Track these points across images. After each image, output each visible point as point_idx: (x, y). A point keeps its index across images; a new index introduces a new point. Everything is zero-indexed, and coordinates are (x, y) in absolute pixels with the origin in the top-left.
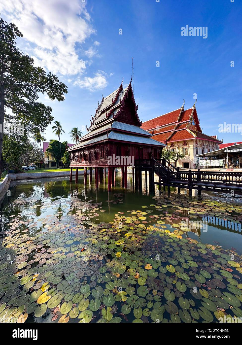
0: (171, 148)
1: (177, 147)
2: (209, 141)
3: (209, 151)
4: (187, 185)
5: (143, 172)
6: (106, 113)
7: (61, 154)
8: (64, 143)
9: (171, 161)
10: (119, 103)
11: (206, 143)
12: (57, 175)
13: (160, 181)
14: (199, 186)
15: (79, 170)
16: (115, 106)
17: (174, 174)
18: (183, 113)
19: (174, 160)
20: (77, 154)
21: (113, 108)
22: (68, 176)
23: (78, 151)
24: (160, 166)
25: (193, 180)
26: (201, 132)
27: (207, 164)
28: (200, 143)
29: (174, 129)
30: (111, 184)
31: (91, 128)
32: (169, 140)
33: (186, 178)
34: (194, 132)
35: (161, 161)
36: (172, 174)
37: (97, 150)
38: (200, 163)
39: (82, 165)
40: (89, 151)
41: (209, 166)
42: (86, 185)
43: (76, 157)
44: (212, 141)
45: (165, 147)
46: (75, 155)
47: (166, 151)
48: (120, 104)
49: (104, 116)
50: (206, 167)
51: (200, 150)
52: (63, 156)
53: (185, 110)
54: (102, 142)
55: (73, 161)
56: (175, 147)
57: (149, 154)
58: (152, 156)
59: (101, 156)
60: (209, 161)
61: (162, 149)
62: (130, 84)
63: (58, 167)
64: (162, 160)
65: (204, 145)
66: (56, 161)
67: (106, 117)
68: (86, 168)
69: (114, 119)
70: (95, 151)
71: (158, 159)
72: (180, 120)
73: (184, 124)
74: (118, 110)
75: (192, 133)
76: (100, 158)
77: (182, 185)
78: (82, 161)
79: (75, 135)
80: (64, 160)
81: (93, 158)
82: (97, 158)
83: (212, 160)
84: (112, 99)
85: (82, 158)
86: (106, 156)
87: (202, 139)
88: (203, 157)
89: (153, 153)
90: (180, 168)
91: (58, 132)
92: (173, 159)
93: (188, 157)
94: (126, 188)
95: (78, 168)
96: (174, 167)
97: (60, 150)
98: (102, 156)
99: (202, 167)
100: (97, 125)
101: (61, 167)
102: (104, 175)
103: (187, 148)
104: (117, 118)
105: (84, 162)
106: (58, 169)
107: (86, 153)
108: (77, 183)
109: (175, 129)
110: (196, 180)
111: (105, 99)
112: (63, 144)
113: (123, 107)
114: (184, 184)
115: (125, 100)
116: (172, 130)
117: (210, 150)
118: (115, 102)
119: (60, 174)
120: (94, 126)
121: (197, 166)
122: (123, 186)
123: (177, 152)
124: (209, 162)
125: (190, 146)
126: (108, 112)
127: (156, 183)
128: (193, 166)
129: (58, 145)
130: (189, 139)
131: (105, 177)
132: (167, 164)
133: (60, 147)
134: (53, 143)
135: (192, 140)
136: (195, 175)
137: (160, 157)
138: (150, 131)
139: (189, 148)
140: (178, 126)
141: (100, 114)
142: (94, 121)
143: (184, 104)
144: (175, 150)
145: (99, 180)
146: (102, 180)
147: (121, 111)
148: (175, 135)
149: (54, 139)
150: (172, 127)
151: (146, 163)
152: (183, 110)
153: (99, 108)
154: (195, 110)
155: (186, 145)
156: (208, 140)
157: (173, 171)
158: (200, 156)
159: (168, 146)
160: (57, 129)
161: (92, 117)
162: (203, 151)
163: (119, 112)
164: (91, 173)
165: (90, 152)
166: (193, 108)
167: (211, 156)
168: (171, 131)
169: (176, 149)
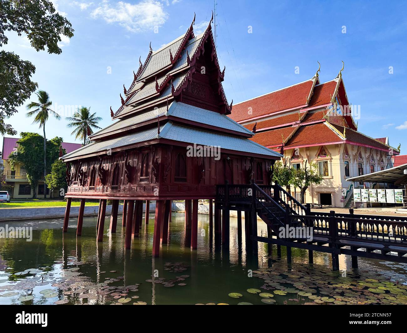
0: (293, 160)
1: (305, 160)
2: (371, 149)
3: (373, 171)
4: (327, 245)
5: (233, 213)
6: (157, 84)
7: (45, 165)
8: (54, 140)
9: (292, 190)
10: (184, 65)
11: (365, 152)
12: (31, 216)
13: (270, 234)
14: (354, 248)
15: (87, 205)
16: (177, 69)
17: (299, 220)
18: (318, 89)
19: (300, 187)
20: (84, 168)
21: (172, 73)
22: (57, 218)
23: (88, 161)
24: (270, 200)
25: (339, 233)
26: (356, 129)
27: (370, 198)
28: (354, 153)
29: (299, 122)
30: (161, 240)
31: (122, 113)
32: (288, 144)
33: (326, 229)
34: (341, 129)
35: (272, 190)
36: (295, 219)
37: (133, 161)
38: (355, 196)
39: (96, 193)
40: (115, 163)
41: (374, 201)
42: (100, 240)
43: (82, 174)
44: (377, 149)
45: (279, 158)
46: (79, 171)
47: (282, 167)
48: (188, 67)
49: (151, 90)
50: (369, 205)
51: (354, 168)
52: (49, 172)
53: (321, 83)
54: (146, 144)
55: (75, 184)
56: (300, 160)
57: (246, 174)
58: (252, 179)
59: (142, 176)
60: (373, 191)
61: (273, 162)
62: (210, 28)
63: (34, 197)
64: (273, 187)
65: (361, 157)
66: (32, 182)
67: (155, 91)
68: (105, 201)
69: (173, 97)
70: (129, 163)
71: (265, 184)
72: (311, 103)
73: (320, 111)
74: (182, 78)
75: (336, 131)
76: (139, 179)
77: (316, 244)
78: (95, 184)
79: (81, 123)
80: (51, 180)
81: (122, 178)
82: (131, 179)
83: (379, 190)
84: (171, 56)
85: (96, 179)
86: (153, 176)
87: (358, 145)
88: (361, 183)
89: (254, 172)
90: (313, 206)
91: (43, 117)
92: (296, 184)
93: (330, 182)
94: (195, 248)
95: (84, 201)
96: (299, 205)
97: (43, 156)
98: (144, 175)
99: (359, 205)
100: (134, 107)
101: (43, 196)
102: (144, 217)
103: (326, 162)
104: (180, 95)
105: (100, 187)
106: (35, 201)
107: (107, 166)
108: (79, 235)
109: (302, 121)
110: (347, 234)
111: (154, 52)
112: (52, 144)
113: (194, 74)
114: (321, 243)
115: (198, 58)
116: (294, 123)
117: (376, 168)
118: (176, 61)
119: (38, 213)
120: (128, 110)
121: (348, 201)
122: (187, 245)
123: (305, 170)
124: (374, 195)
125: (332, 157)
126: (161, 81)
127: (262, 239)
128: (341, 201)
129: (38, 146)
130: (331, 144)
131: (147, 223)
132: (284, 197)
133: (45, 150)
134: (28, 140)
135: (337, 146)
136: (343, 223)
137: (270, 181)
138: (249, 123)
139: (331, 161)
140: (308, 115)
141: (143, 84)
142: (128, 99)
143: (319, 70)
144: (301, 165)
145: (133, 230)
146: (141, 228)
147: (189, 81)
148: (302, 135)
149: (30, 132)
150: (295, 118)
151: (238, 192)
152: (317, 82)
153: (141, 70)
154: (341, 83)
155: (325, 155)
156: (370, 147)
157: (297, 212)
158: (354, 180)
159: (286, 157)
160: (41, 110)
161: (125, 90)
162: (361, 171)
163: (184, 84)
164: (115, 214)
165: (117, 165)
166: (337, 81)
167: (376, 182)
168: (292, 125)
169: (304, 163)
